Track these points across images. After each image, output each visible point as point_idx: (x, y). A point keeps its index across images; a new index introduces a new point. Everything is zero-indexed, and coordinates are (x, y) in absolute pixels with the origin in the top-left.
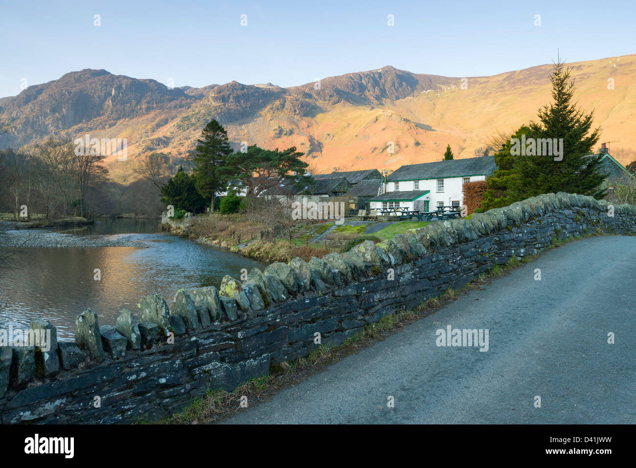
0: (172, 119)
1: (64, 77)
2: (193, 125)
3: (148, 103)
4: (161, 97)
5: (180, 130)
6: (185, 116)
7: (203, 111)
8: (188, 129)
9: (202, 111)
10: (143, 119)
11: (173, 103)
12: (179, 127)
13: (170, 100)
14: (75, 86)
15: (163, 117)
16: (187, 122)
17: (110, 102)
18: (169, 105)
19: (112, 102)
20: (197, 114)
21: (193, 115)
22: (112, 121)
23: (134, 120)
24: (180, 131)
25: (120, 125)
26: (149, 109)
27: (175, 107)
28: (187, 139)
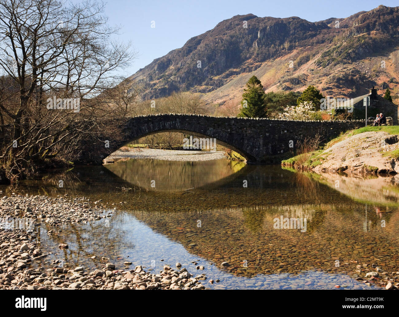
0: (314, 55)
1: (218, 26)
2: (333, 60)
3: (291, 42)
4: (304, 33)
5: (321, 66)
6: (327, 50)
7: (345, 44)
8: (328, 65)
9: (343, 44)
10: (285, 58)
11: (315, 39)
12: (319, 63)
13: (312, 36)
14: (227, 33)
15: (305, 54)
16: (328, 58)
17: (256, 45)
18: (311, 41)
19: (257, 45)
20: (339, 47)
21: (334, 49)
22: (258, 63)
23: (278, 60)
24: (321, 68)
25: (265, 66)
26: (291, 49)
27: (318, 42)
28: (326, 75)
